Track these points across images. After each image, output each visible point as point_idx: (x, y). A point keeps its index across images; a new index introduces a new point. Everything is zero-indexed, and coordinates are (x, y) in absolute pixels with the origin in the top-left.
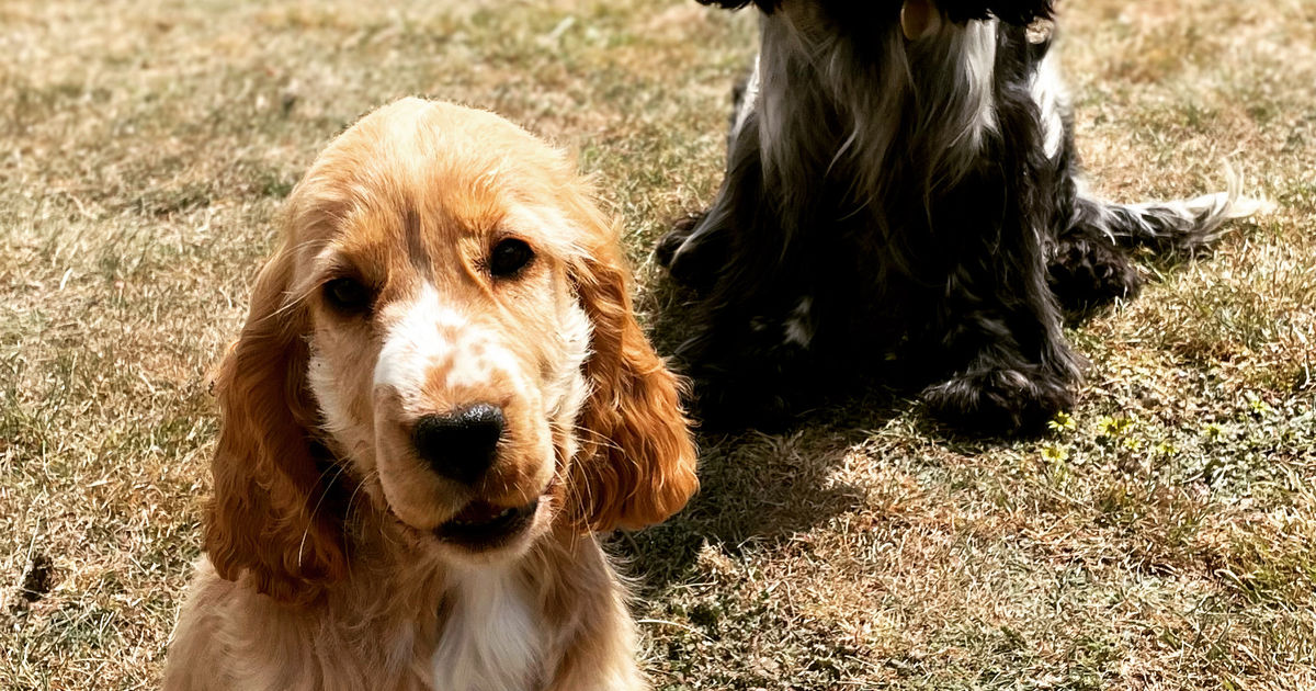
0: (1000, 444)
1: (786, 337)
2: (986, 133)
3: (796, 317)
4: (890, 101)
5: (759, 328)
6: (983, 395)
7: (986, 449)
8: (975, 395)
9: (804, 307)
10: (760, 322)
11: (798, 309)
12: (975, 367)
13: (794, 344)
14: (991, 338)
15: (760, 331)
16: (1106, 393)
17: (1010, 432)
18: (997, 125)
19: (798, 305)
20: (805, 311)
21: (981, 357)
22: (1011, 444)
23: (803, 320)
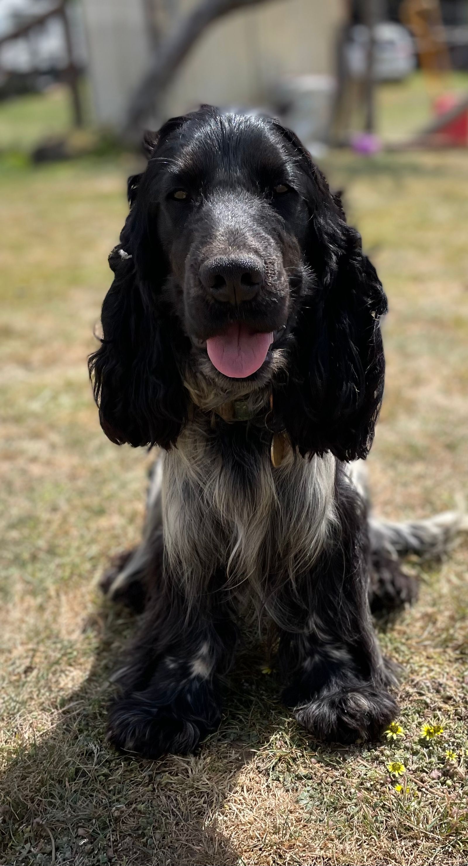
0: (353, 753)
1: (191, 673)
2: (330, 523)
3: (198, 658)
4: (262, 513)
5: (172, 666)
6: (339, 719)
7: (345, 760)
8: (334, 717)
9: (204, 649)
10: (173, 661)
11: (200, 652)
12: (329, 690)
13: (198, 678)
14: (339, 665)
15: (173, 669)
16: (415, 690)
17: (359, 741)
18: (337, 518)
19: (199, 650)
20: (204, 653)
21: (334, 680)
22: (361, 752)
23: (203, 659)
